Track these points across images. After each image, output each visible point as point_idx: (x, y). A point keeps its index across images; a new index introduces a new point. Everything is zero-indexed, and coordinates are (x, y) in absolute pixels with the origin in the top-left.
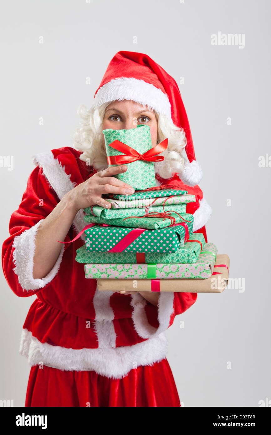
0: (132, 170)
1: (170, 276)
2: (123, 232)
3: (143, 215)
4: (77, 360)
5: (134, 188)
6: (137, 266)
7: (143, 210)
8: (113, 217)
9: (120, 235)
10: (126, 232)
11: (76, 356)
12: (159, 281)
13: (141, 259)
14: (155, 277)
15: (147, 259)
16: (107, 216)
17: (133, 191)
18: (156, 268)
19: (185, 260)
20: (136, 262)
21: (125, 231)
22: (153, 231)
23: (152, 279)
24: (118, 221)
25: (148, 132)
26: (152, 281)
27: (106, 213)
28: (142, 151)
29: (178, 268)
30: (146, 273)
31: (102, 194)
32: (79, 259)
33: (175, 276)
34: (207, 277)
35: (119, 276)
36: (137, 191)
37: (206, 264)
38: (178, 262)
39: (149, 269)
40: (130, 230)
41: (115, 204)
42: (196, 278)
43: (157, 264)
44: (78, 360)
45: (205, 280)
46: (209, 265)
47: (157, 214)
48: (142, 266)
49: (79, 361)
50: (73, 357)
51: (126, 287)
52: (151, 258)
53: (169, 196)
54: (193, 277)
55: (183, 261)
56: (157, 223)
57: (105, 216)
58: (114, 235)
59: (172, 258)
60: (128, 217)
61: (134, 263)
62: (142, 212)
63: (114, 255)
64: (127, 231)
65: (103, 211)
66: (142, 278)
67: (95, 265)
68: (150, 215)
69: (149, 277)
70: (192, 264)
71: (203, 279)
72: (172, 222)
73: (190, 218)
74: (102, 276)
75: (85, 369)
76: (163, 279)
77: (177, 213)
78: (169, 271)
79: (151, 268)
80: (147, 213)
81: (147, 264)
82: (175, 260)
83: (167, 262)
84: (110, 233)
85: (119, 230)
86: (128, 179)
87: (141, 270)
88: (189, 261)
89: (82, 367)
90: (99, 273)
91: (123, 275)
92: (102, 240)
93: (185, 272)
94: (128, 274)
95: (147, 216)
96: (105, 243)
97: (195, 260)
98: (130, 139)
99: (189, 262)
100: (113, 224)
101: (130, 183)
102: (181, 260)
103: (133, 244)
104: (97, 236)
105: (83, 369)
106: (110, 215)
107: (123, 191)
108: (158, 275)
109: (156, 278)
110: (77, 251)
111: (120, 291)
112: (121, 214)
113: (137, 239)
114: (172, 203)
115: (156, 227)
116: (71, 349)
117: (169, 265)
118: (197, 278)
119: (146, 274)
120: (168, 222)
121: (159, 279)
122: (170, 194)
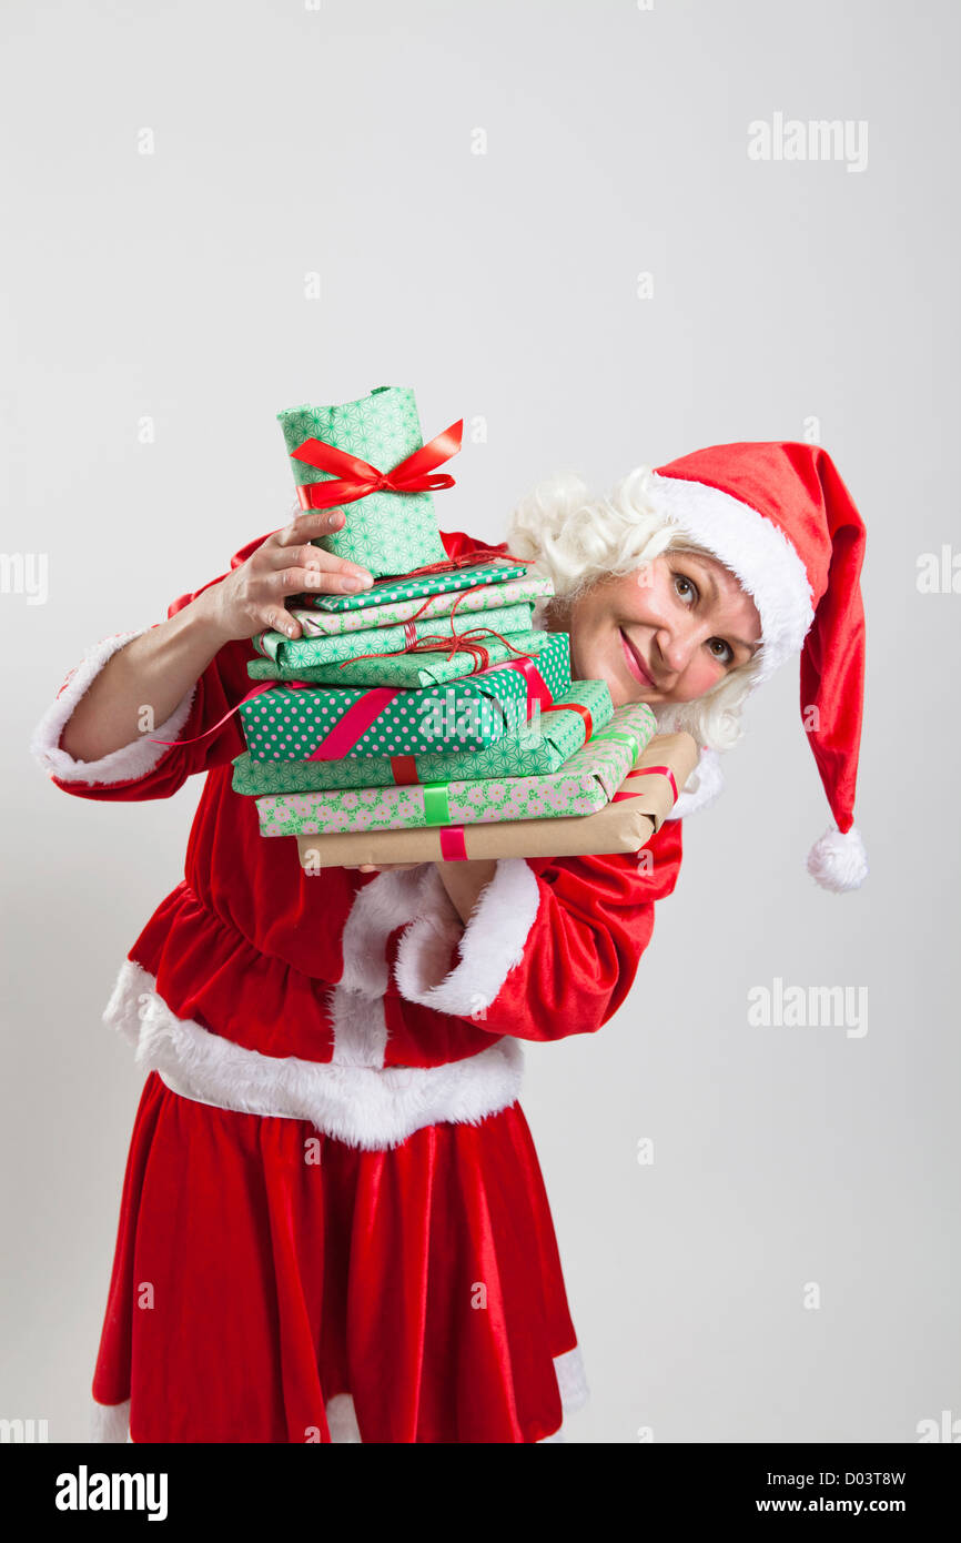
0: (363, 520)
1: (486, 816)
2: (340, 702)
3: (401, 646)
4: (266, 1087)
5: (372, 571)
6: (396, 793)
7: (400, 632)
8: (311, 660)
9: (332, 709)
10: (348, 702)
11: (266, 1073)
12: (459, 830)
13: (406, 774)
14: (447, 820)
15: (422, 770)
16: (292, 661)
17: (370, 581)
18: (447, 795)
19: (526, 768)
20: (394, 782)
21: (345, 697)
22: (419, 693)
23: (442, 828)
24: (329, 671)
25: (402, 408)
26: (442, 833)
27: (289, 653)
28: (385, 463)
29: (508, 791)
30: (423, 812)
31: (283, 596)
32: (241, 786)
33: (502, 815)
34: (592, 812)
35: (350, 826)
36: (383, 580)
37: (583, 774)
38: (507, 774)
39: (427, 800)
40: (358, 694)
41: (309, 625)
42: (559, 815)
43: (449, 784)
44: (269, 1086)
45: (585, 820)
46: (596, 777)
47: (439, 641)
48: (409, 791)
49: (271, 1089)
50: (256, 1073)
51: (375, 855)
52: (432, 768)
53: (468, 589)
54: (550, 814)
55: (521, 770)
56: (425, 671)
57: (287, 660)
58: (317, 711)
59: (491, 763)
60: (355, 657)
61: (389, 786)
62: (397, 639)
63: (333, 767)
64: (349, 698)
65: (281, 647)
66: (411, 826)
67: (284, 798)
68: (421, 644)
69: (432, 822)
70: (546, 777)
71: (579, 817)
72: (476, 662)
73: (541, 642)
74: (305, 829)
75: (287, 1112)
76: (471, 825)
77: (495, 635)
78: (484, 802)
79: (432, 796)
80: (411, 642)
81: (421, 786)
82: (498, 769)
83: (478, 777)
84: (305, 706)
85: (329, 698)
86: (352, 548)
87: (407, 805)
88: (536, 768)
89: (278, 1108)
90: (295, 820)
91: (360, 821)
92: (288, 729)
93: (527, 801)
94: (375, 816)
95: (411, 651)
96: (296, 738)
97: (554, 765)
98: (348, 433)
99: (537, 772)
100: (318, 680)
101: (360, 558)
102: (515, 768)
103: (371, 734)
104: (272, 720)
105: (280, 1111)
106: (303, 656)
107: (337, 584)
108: (455, 815)
109: (450, 824)
110: (233, 762)
111: (360, 866)
112: (335, 652)
113: (380, 720)
114: (481, 605)
115: (425, 681)
116: (255, 1053)
117: (483, 783)
118: (564, 815)
119: (421, 816)
120: (464, 662)
121: (461, 826)
122: (473, 581)
